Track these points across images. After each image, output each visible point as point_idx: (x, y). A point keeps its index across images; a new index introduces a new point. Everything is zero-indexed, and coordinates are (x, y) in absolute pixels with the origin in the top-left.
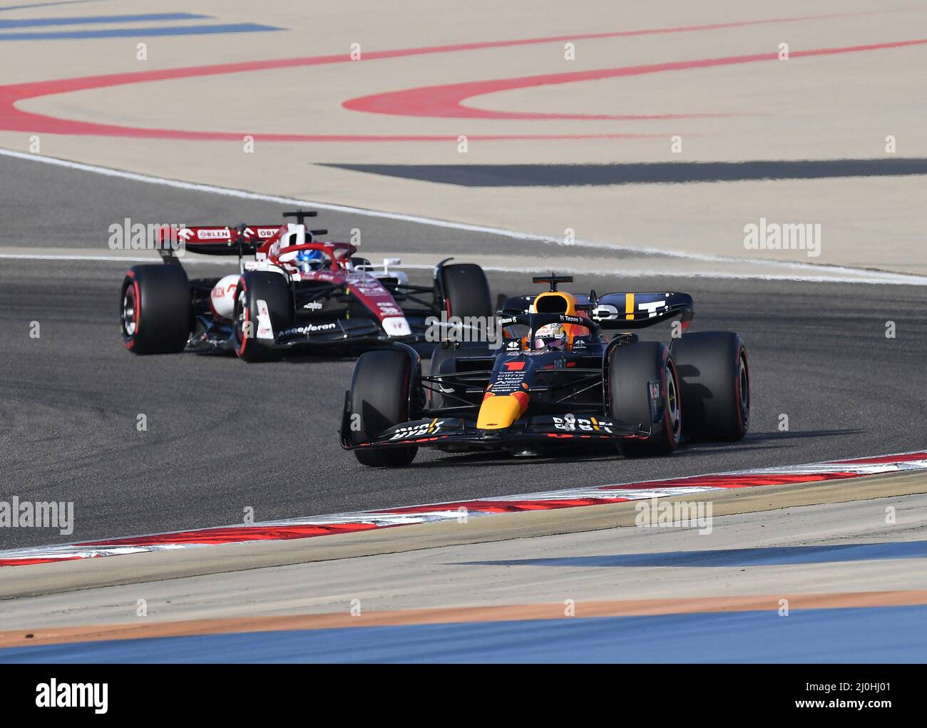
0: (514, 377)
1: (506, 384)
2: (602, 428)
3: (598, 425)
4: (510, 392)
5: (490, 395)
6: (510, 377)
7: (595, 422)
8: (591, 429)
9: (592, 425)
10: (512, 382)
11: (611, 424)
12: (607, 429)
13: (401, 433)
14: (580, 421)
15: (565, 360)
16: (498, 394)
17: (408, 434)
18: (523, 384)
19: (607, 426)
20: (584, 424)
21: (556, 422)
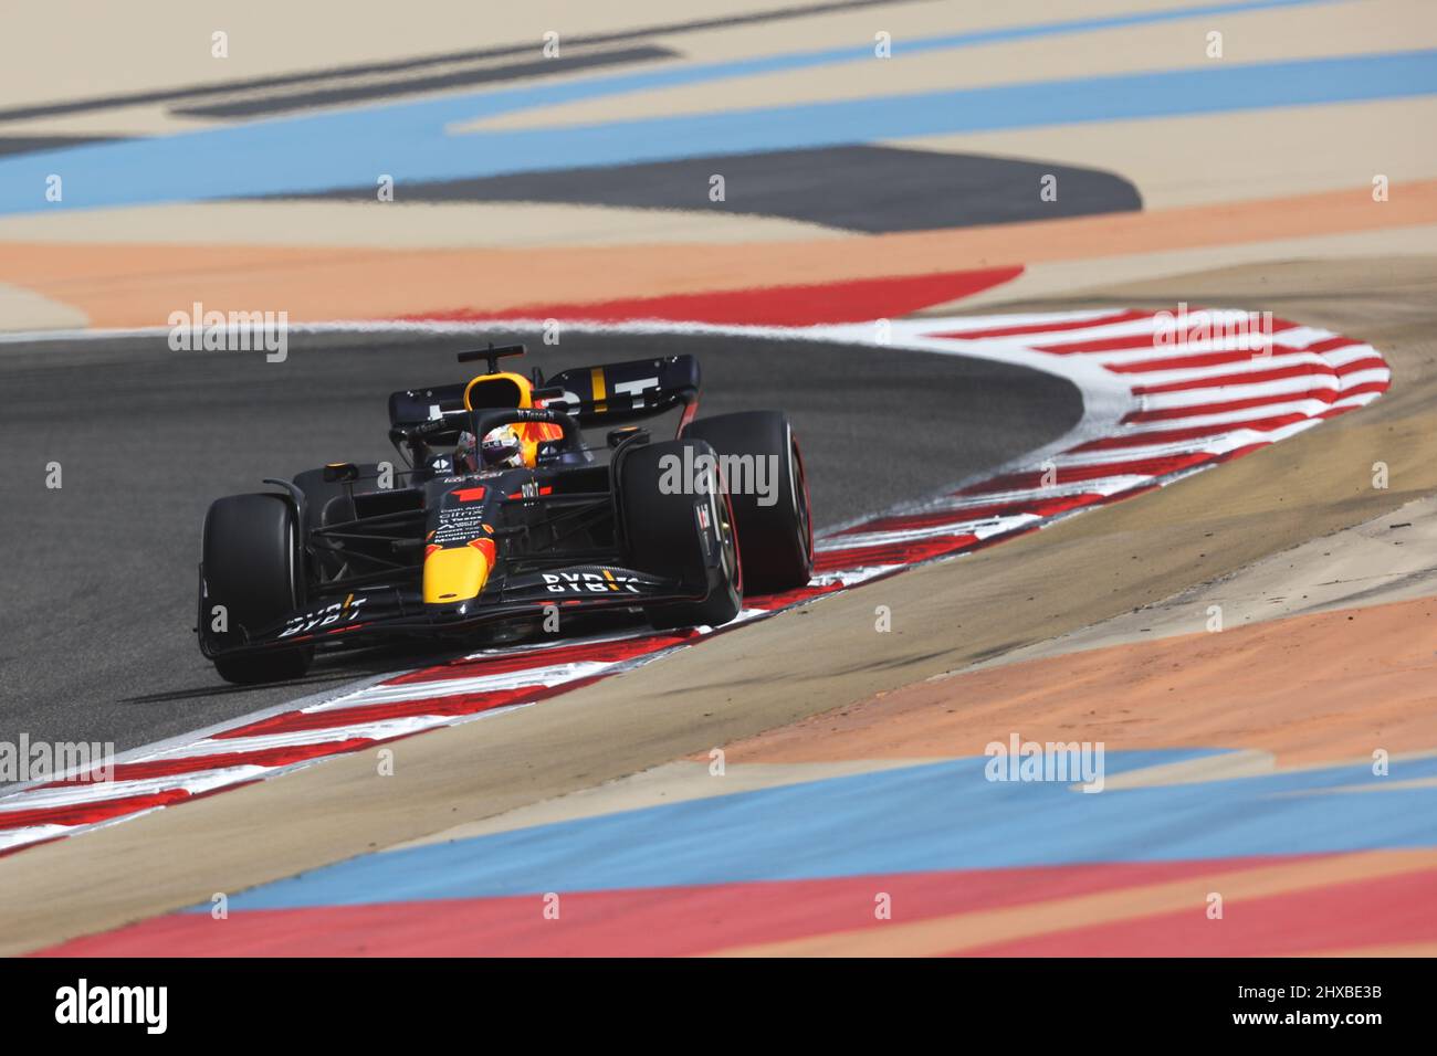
0: (466, 515)
1: (456, 527)
2: (622, 585)
3: (616, 583)
4: (467, 540)
5: (434, 549)
6: (460, 516)
7: (610, 578)
8: (605, 589)
9: (606, 583)
10: (466, 524)
11: (634, 580)
12: (629, 587)
13: (295, 625)
14: (587, 577)
15: (536, 484)
16: (447, 545)
17: (307, 625)
18: (484, 526)
19: (629, 584)
20: (593, 581)
21: (549, 581)
